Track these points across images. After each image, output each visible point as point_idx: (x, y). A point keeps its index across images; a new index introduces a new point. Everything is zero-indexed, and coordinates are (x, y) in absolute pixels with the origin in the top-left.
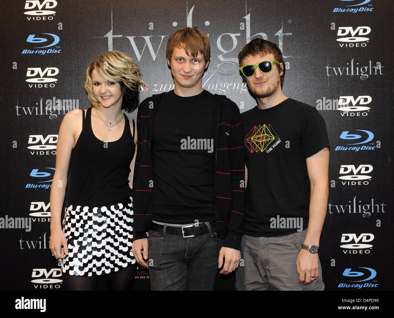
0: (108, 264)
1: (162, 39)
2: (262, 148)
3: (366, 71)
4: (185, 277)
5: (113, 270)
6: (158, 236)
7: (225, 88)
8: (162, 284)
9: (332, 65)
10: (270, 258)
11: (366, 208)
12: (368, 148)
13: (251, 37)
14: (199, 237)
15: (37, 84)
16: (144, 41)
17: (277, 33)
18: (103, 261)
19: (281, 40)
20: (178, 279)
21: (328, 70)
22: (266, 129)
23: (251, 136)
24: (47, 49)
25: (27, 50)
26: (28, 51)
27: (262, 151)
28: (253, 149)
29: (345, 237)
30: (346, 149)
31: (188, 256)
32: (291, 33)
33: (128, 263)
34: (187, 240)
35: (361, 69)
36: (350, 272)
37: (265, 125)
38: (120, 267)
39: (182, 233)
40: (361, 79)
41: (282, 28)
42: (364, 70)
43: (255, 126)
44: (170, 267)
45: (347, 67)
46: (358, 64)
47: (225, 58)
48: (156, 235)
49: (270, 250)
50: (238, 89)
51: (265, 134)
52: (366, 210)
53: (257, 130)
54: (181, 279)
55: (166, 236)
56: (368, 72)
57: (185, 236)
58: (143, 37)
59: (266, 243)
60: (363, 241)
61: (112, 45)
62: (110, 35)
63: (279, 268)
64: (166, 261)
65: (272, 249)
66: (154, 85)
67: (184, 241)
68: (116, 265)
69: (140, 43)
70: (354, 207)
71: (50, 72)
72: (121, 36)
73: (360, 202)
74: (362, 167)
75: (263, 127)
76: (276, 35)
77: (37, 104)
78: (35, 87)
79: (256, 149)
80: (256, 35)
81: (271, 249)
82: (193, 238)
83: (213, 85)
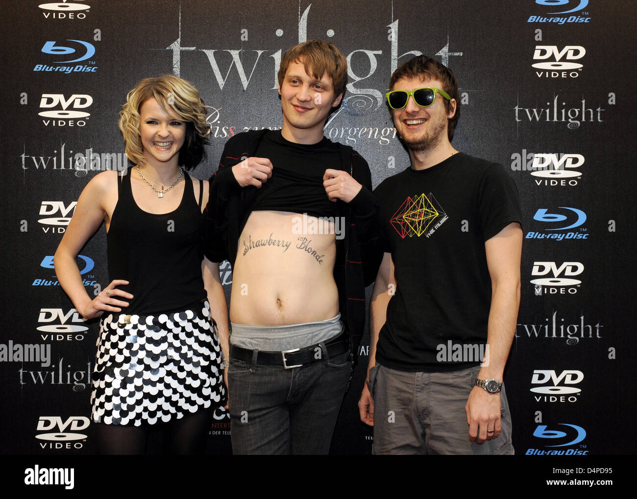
0: (167, 406)
1: (259, 55)
2: (419, 230)
3: (577, 115)
4: (287, 430)
5: (174, 416)
6: (244, 367)
7: (355, 136)
8: (253, 441)
9: (523, 105)
10: (431, 406)
11: (572, 330)
12: (577, 237)
13: (398, 56)
14: (309, 368)
15: (57, 120)
16: (230, 57)
17: (440, 52)
18: (160, 401)
19: (446, 62)
20: (277, 434)
21: (517, 111)
22: (426, 201)
23: (403, 213)
24: (74, 65)
25: (41, 66)
26: (43, 67)
27: (419, 235)
28: (406, 233)
29: (538, 375)
30: (542, 237)
31: (292, 397)
32: (462, 53)
33: (198, 405)
34: (291, 372)
35: (570, 111)
36: (545, 430)
37: (423, 194)
38: (186, 413)
39: (283, 361)
40: (569, 127)
41: (448, 45)
42: (573, 113)
43: (409, 197)
44: (264, 415)
45: (547, 109)
46: (564, 104)
47: (357, 88)
48: (242, 365)
49: (432, 393)
50: (375, 137)
51: (424, 209)
52: (571, 334)
53: (412, 204)
54: (282, 434)
55: (258, 367)
56: (579, 118)
57: (287, 366)
58: (229, 51)
59: (427, 382)
60: (565, 383)
61: (179, 62)
62: (176, 47)
63: (446, 423)
64: (258, 406)
65: (435, 391)
66: (245, 128)
67: (286, 374)
68: (179, 409)
69: (224, 61)
70: (554, 329)
71: (77, 102)
72: (193, 48)
73: (563, 320)
74: (567, 266)
75: (420, 199)
76: (438, 54)
77: (55, 152)
78: (54, 125)
79: (409, 233)
80: (406, 54)
81: (432, 391)
82: (300, 369)
83: (337, 130)
